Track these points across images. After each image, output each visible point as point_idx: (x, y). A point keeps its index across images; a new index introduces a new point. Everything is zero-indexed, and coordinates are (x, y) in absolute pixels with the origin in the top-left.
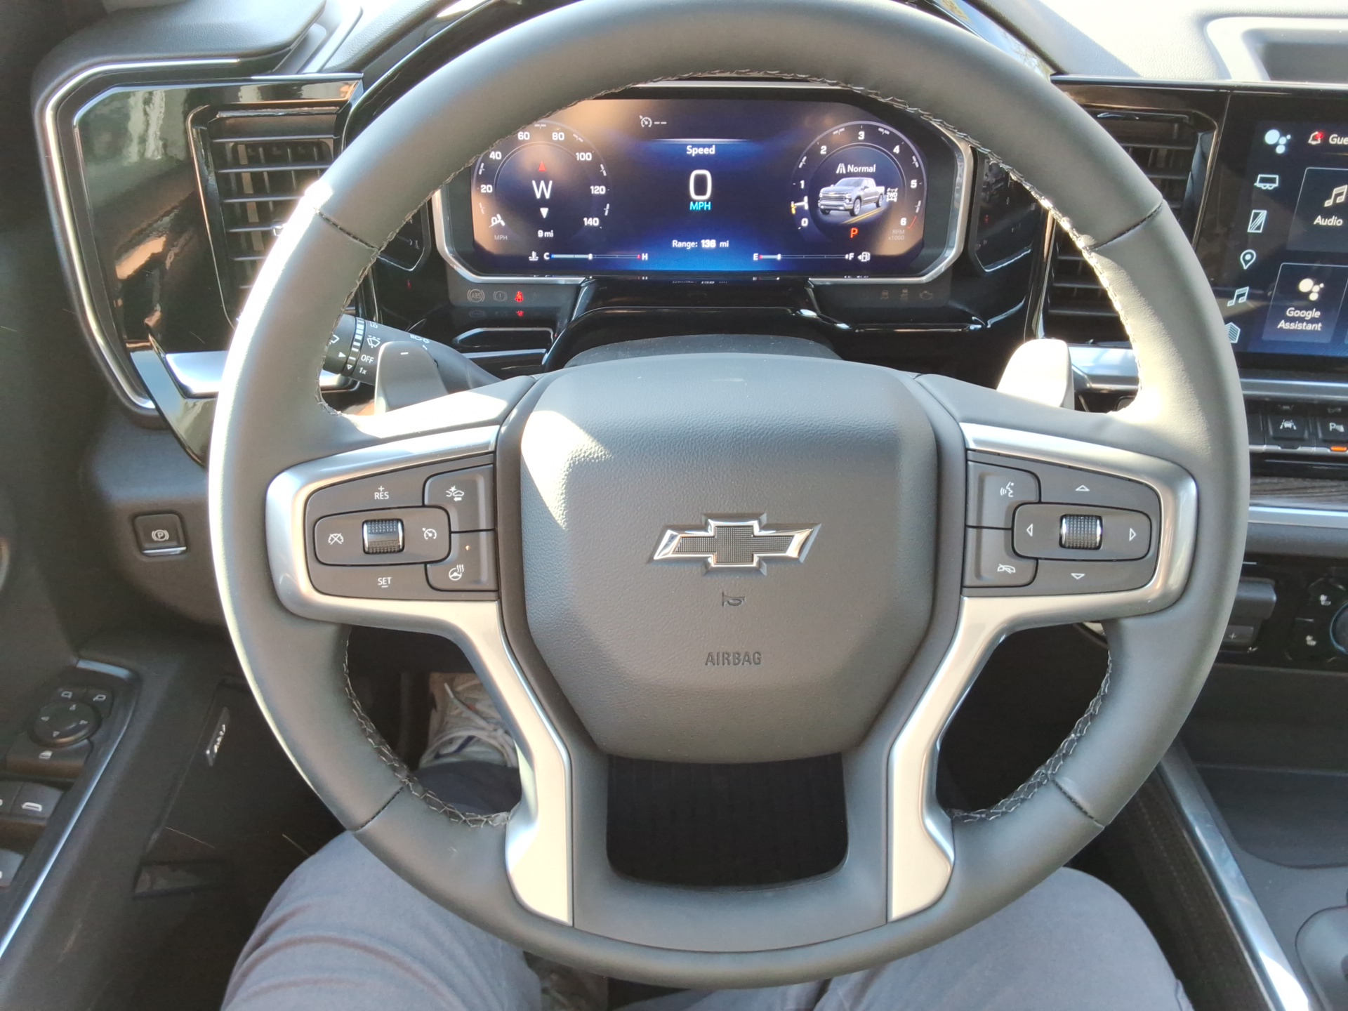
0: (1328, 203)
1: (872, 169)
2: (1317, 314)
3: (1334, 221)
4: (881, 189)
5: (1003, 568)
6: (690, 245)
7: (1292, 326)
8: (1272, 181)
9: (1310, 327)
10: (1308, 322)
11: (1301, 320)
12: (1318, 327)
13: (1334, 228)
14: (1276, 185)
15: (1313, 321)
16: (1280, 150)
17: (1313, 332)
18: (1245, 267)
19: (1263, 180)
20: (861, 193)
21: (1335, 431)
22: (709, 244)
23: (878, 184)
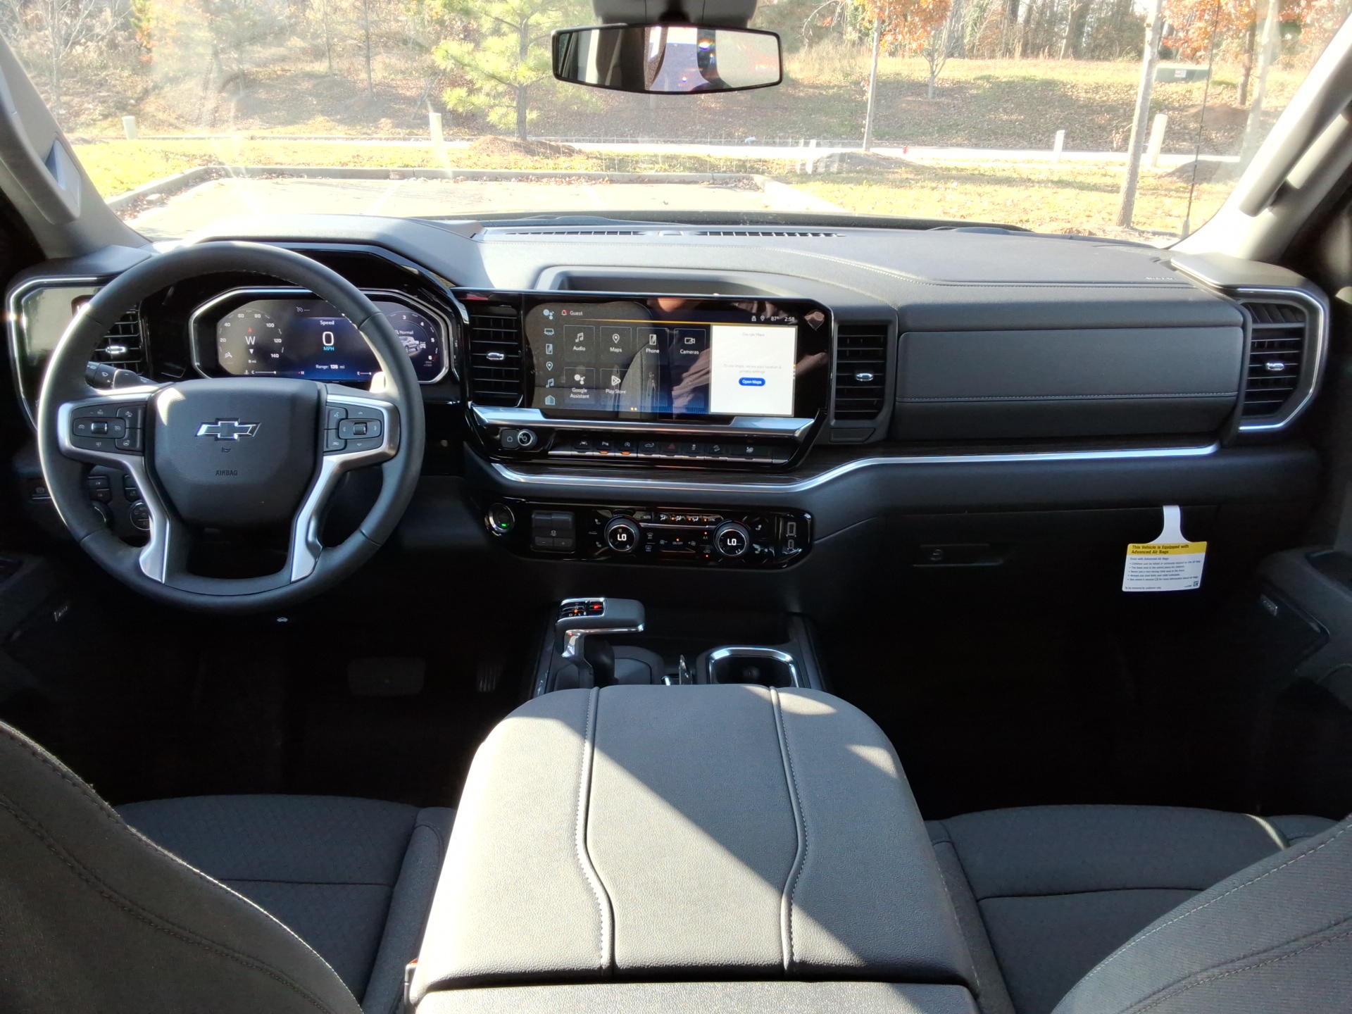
0: (577, 341)
1: (412, 333)
2: (586, 391)
3: (581, 349)
4: (417, 342)
5: (335, 443)
6: (325, 367)
7: (577, 396)
8: (551, 331)
9: (584, 397)
10: (583, 394)
11: (580, 393)
12: (588, 396)
13: (582, 351)
14: (553, 333)
15: (585, 394)
16: (551, 318)
17: (586, 399)
18: (550, 370)
19: (547, 331)
20: (408, 344)
21: (604, 445)
22: (335, 367)
23: (416, 339)
